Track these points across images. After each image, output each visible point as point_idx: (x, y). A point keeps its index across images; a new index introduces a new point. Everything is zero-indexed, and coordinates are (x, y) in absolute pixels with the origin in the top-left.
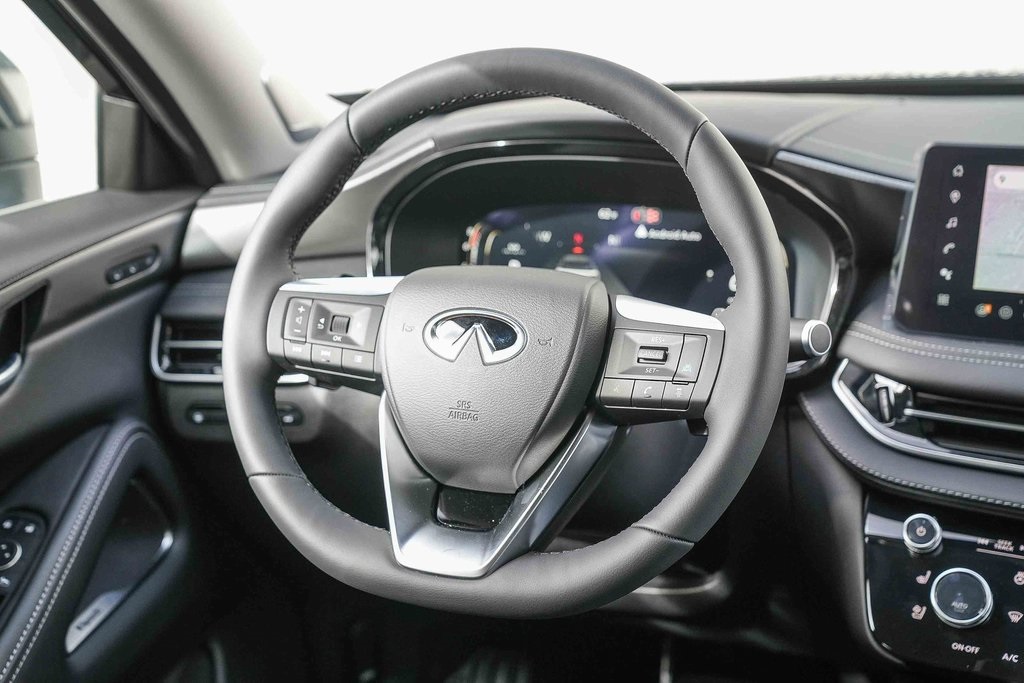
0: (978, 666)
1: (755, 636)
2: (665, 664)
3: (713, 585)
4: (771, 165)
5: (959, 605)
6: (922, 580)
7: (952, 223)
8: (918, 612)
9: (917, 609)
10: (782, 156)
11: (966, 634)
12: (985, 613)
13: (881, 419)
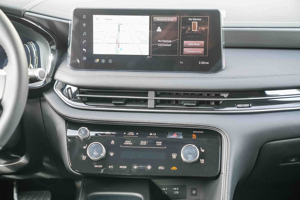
0: (102, 171)
1: (40, 174)
2: (15, 190)
3: (23, 160)
4: (24, 17)
5: (95, 153)
6: (85, 147)
7: (85, 34)
8: (84, 158)
9: (84, 157)
10: (27, 13)
11: (99, 162)
12: (103, 155)
13: (69, 99)
